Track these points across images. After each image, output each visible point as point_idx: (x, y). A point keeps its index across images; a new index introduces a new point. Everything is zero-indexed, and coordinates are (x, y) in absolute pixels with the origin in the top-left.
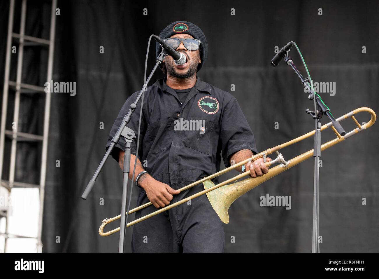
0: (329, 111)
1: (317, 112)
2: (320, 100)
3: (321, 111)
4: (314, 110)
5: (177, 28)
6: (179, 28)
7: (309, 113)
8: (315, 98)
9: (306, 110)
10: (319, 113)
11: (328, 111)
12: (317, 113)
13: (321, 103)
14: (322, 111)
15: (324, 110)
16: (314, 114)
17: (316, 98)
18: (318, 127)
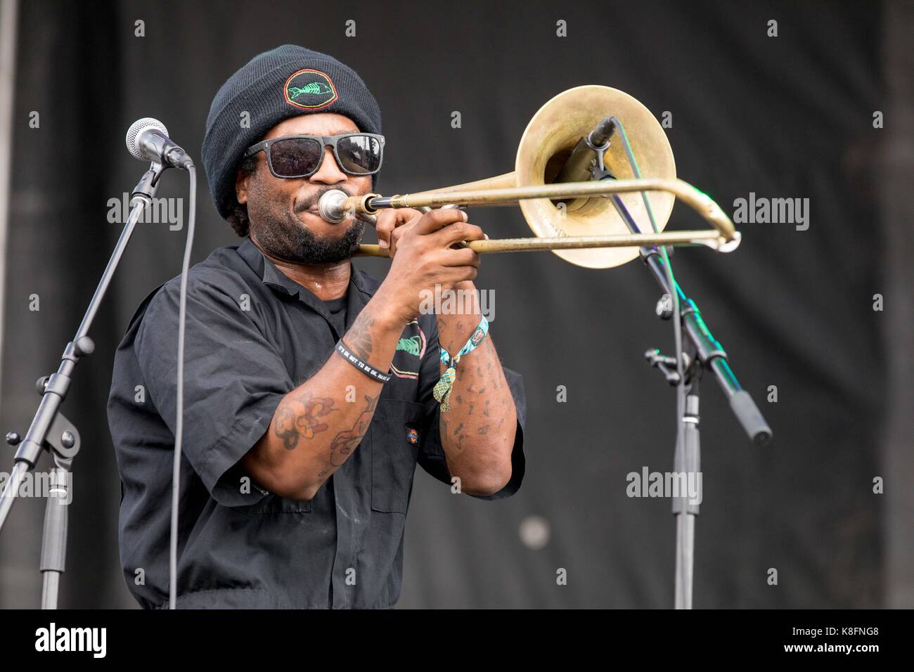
0: (720, 356)
1: (683, 361)
2: (694, 319)
3: (696, 357)
4: (672, 353)
5: (301, 91)
6: (307, 90)
7: (656, 365)
8: (680, 310)
9: (648, 354)
10: (693, 364)
11: (717, 359)
12: (684, 366)
13: (699, 330)
14: (700, 357)
15: (704, 354)
16: (672, 367)
17: (683, 313)
18: (689, 411)
